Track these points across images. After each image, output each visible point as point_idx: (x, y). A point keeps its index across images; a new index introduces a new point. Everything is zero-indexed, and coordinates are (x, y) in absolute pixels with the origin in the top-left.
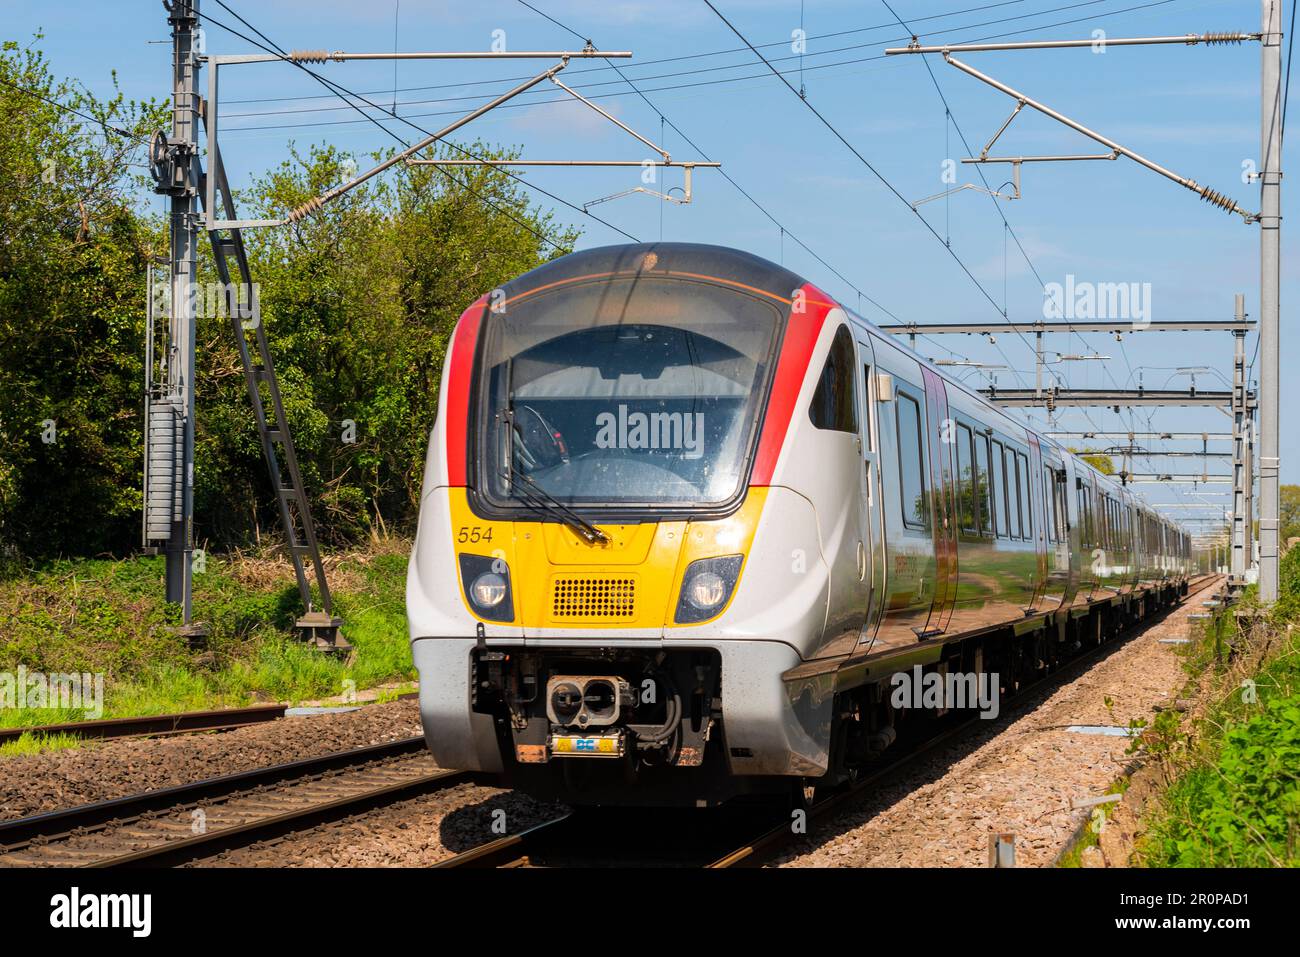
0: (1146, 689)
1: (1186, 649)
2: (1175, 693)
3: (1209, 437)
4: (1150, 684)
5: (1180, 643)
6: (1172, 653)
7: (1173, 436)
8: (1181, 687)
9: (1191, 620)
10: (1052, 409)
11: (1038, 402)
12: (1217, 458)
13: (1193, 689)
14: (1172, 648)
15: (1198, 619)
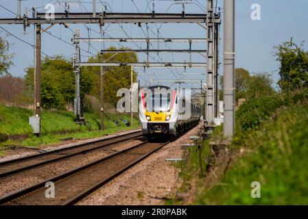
0: (159, 188)
1: (181, 164)
2: (176, 190)
3: (193, 40)
4: (161, 185)
5: (178, 161)
6: (173, 167)
7: (173, 40)
8: (179, 186)
9: (183, 148)
10: (102, 25)
11: (93, 21)
12: (197, 53)
13: (187, 187)
14: (172, 164)
15: (187, 147)
